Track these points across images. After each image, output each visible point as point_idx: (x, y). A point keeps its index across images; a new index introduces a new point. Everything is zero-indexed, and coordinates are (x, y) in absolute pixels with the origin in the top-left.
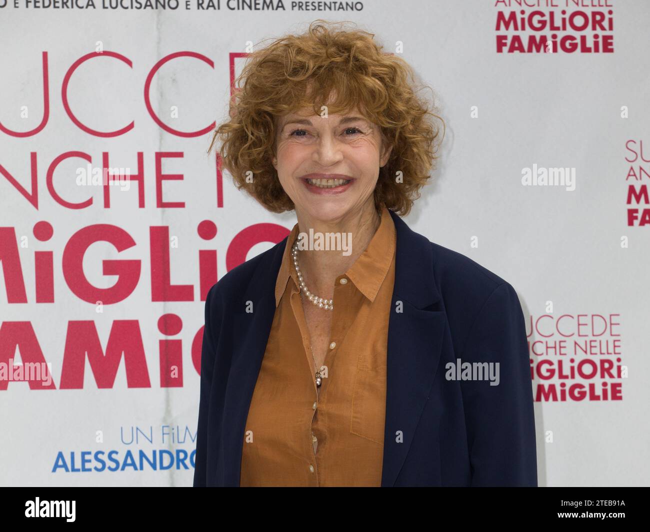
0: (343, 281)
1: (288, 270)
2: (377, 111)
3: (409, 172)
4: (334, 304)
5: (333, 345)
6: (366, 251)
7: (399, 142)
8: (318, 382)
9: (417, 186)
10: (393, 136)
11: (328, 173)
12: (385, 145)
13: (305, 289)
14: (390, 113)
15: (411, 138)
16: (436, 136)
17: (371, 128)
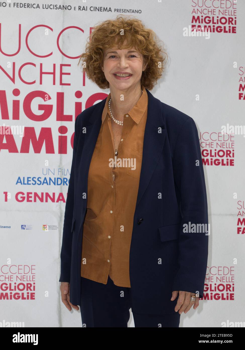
0: (127, 116)
1: (107, 110)
2: (142, 48)
3: (154, 73)
4: (123, 123)
5: (122, 140)
6: (136, 104)
7: (150, 61)
8: (116, 153)
9: (157, 79)
10: (148, 59)
11: (123, 72)
12: (145, 62)
13: (113, 117)
14: (147, 49)
15: (155, 59)
16: (164, 60)
17: (139, 55)
